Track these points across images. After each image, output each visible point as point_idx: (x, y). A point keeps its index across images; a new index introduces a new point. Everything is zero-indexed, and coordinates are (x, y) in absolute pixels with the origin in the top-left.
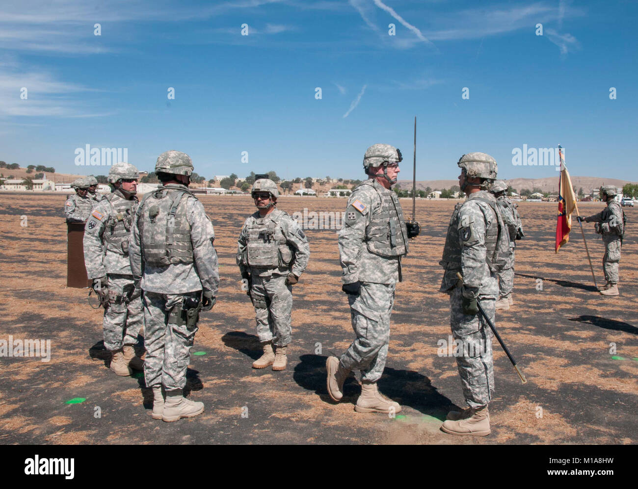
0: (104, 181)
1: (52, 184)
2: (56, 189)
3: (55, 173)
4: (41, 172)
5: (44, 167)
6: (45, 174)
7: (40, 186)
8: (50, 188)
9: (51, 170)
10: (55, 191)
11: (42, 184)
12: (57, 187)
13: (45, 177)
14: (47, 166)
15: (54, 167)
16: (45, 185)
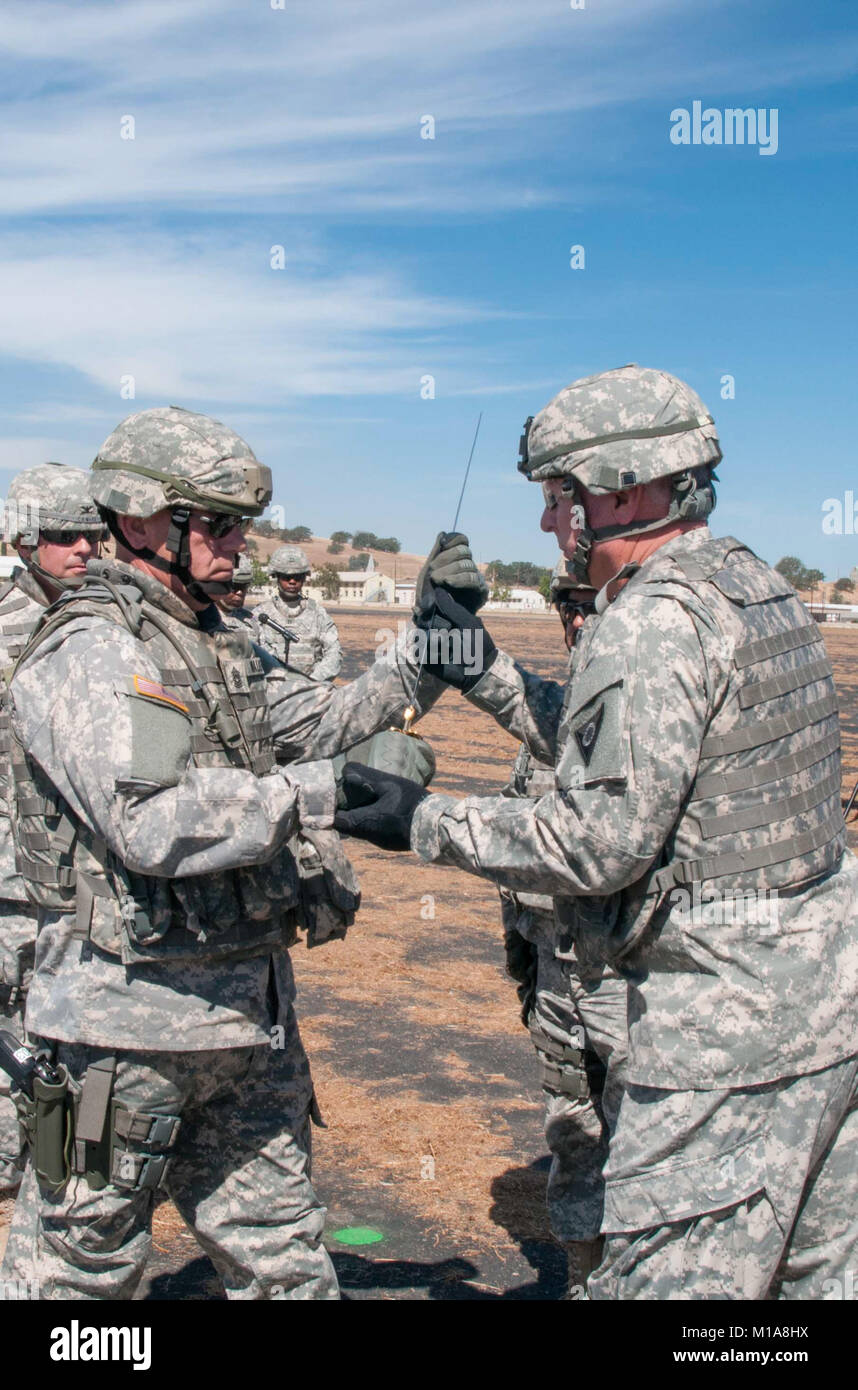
0: (528, 577)
1: (389, 584)
2: (397, 600)
3: (402, 553)
4: (365, 551)
5: (372, 536)
6: (373, 555)
7: (358, 589)
8: (381, 596)
9: (391, 546)
10: (397, 605)
11: (361, 584)
12: (400, 593)
13: (371, 564)
14: (381, 535)
15: (399, 539)
16: (371, 588)
